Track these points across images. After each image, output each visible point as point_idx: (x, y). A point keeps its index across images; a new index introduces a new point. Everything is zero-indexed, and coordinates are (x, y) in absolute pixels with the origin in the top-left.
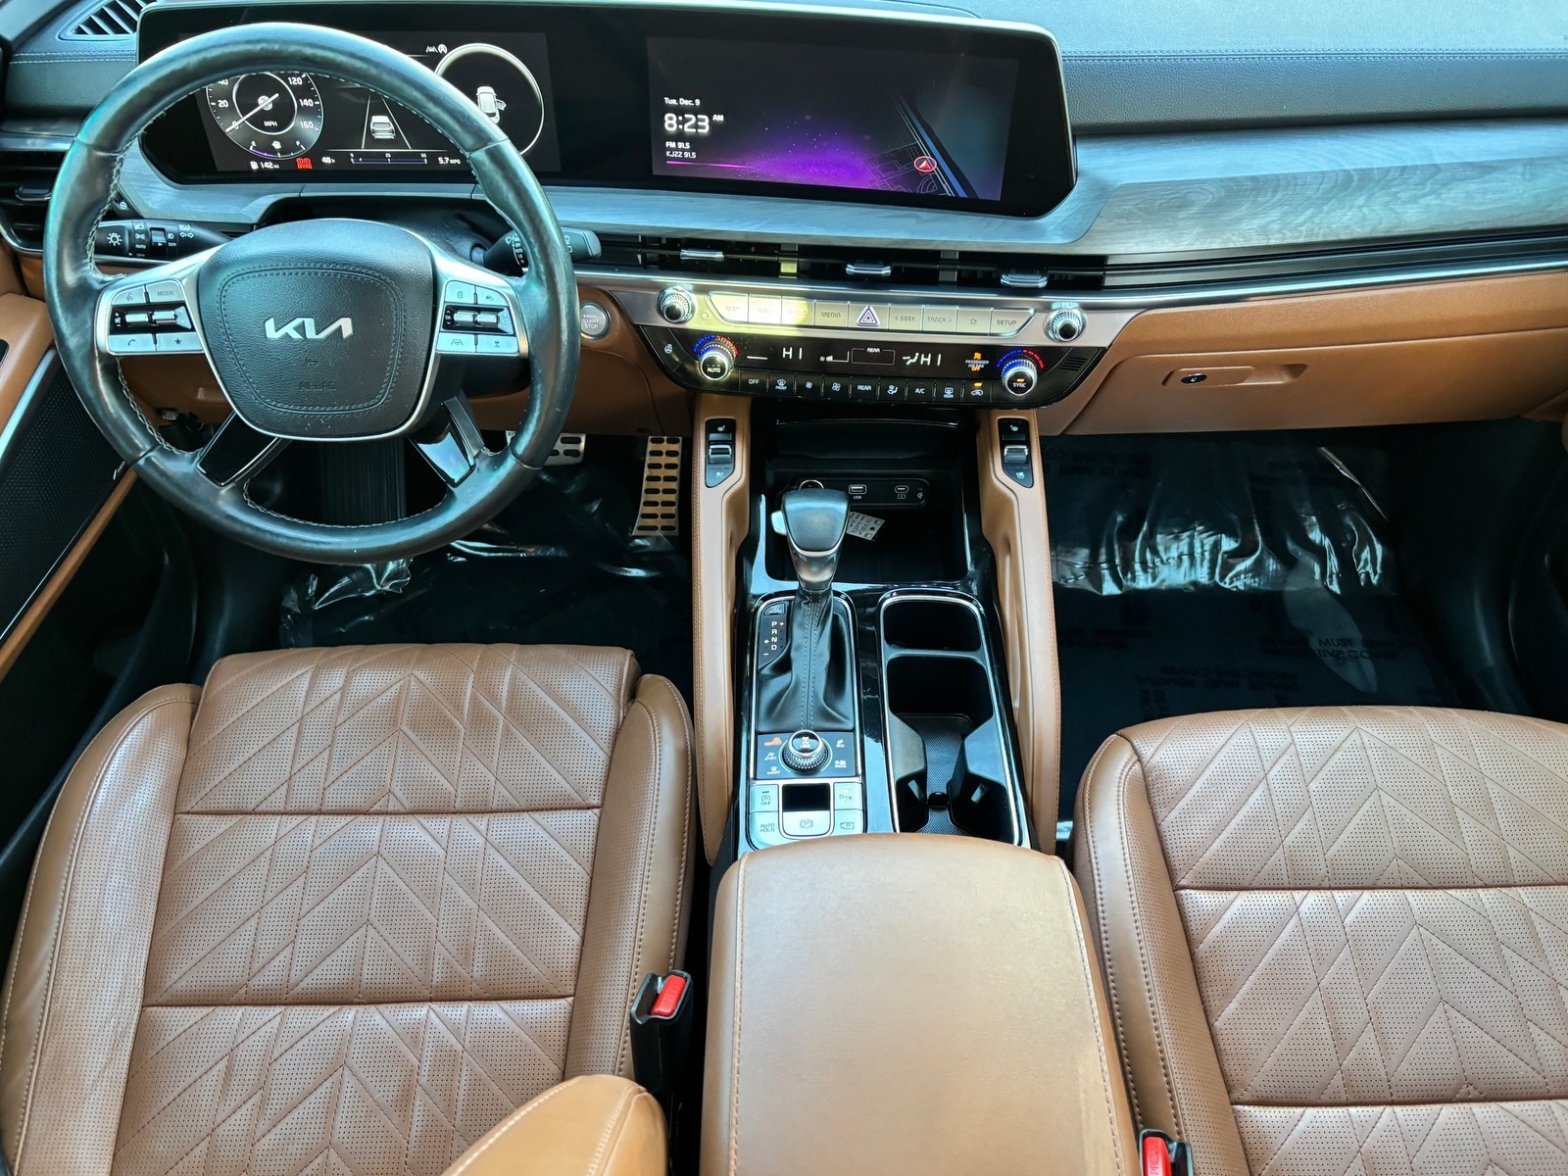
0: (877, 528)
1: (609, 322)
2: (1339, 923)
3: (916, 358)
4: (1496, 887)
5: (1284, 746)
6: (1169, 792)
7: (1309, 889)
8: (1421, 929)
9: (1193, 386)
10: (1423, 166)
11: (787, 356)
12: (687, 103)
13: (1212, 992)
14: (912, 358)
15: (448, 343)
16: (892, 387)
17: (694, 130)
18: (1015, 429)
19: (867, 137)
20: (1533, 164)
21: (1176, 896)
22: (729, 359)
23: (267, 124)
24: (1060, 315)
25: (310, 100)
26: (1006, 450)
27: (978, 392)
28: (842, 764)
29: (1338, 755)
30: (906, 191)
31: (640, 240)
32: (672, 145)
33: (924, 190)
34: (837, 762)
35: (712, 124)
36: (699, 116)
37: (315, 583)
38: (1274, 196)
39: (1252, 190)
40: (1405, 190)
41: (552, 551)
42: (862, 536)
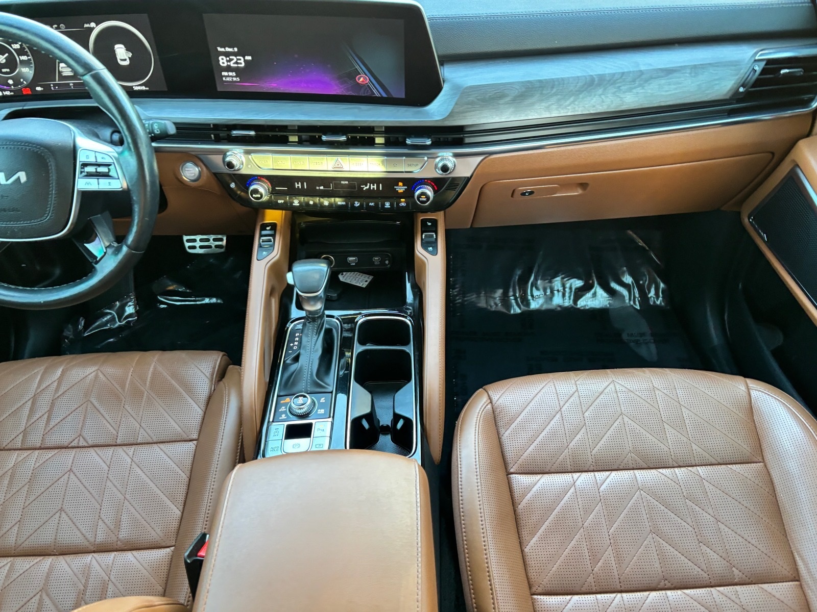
0: (369, 281)
1: (200, 172)
2: (597, 491)
3: (368, 186)
4: (685, 467)
5: (571, 392)
6: (506, 420)
7: (582, 472)
8: (642, 492)
9: (527, 198)
10: (633, 71)
11: (298, 187)
12: (230, 50)
13: (525, 533)
14: (366, 186)
15: (83, 184)
16: (356, 203)
17: (236, 65)
18: (430, 224)
19: (329, 66)
20: (696, 69)
21: (508, 478)
22: (265, 189)
23: (4, 70)
24: (442, 160)
25: (26, 57)
26: (424, 236)
27: (403, 204)
28: (322, 411)
29: (602, 396)
30: (354, 94)
31: (212, 126)
32: (224, 74)
33: (364, 93)
34: (319, 410)
35: (245, 61)
36: (238, 57)
37: (83, 323)
38: (552, 90)
39: (539, 87)
40: (624, 85)
41: (214, 300)
42: (360, 285)
